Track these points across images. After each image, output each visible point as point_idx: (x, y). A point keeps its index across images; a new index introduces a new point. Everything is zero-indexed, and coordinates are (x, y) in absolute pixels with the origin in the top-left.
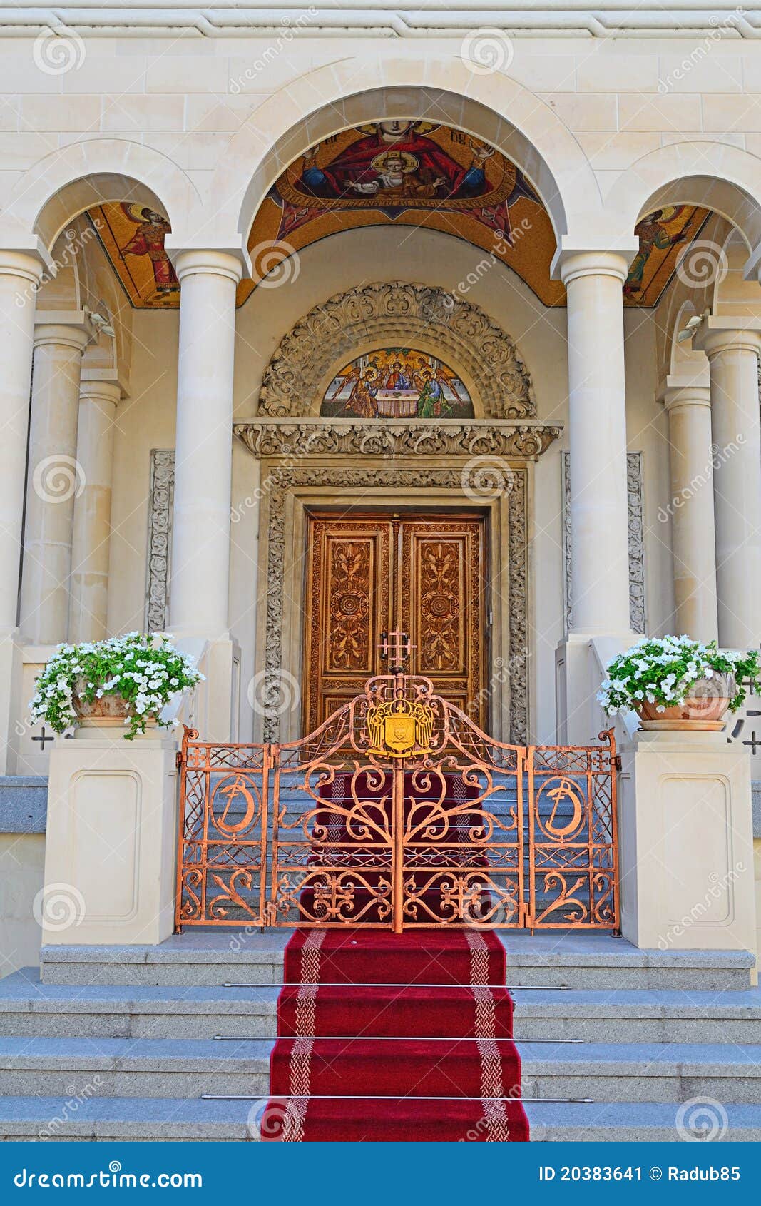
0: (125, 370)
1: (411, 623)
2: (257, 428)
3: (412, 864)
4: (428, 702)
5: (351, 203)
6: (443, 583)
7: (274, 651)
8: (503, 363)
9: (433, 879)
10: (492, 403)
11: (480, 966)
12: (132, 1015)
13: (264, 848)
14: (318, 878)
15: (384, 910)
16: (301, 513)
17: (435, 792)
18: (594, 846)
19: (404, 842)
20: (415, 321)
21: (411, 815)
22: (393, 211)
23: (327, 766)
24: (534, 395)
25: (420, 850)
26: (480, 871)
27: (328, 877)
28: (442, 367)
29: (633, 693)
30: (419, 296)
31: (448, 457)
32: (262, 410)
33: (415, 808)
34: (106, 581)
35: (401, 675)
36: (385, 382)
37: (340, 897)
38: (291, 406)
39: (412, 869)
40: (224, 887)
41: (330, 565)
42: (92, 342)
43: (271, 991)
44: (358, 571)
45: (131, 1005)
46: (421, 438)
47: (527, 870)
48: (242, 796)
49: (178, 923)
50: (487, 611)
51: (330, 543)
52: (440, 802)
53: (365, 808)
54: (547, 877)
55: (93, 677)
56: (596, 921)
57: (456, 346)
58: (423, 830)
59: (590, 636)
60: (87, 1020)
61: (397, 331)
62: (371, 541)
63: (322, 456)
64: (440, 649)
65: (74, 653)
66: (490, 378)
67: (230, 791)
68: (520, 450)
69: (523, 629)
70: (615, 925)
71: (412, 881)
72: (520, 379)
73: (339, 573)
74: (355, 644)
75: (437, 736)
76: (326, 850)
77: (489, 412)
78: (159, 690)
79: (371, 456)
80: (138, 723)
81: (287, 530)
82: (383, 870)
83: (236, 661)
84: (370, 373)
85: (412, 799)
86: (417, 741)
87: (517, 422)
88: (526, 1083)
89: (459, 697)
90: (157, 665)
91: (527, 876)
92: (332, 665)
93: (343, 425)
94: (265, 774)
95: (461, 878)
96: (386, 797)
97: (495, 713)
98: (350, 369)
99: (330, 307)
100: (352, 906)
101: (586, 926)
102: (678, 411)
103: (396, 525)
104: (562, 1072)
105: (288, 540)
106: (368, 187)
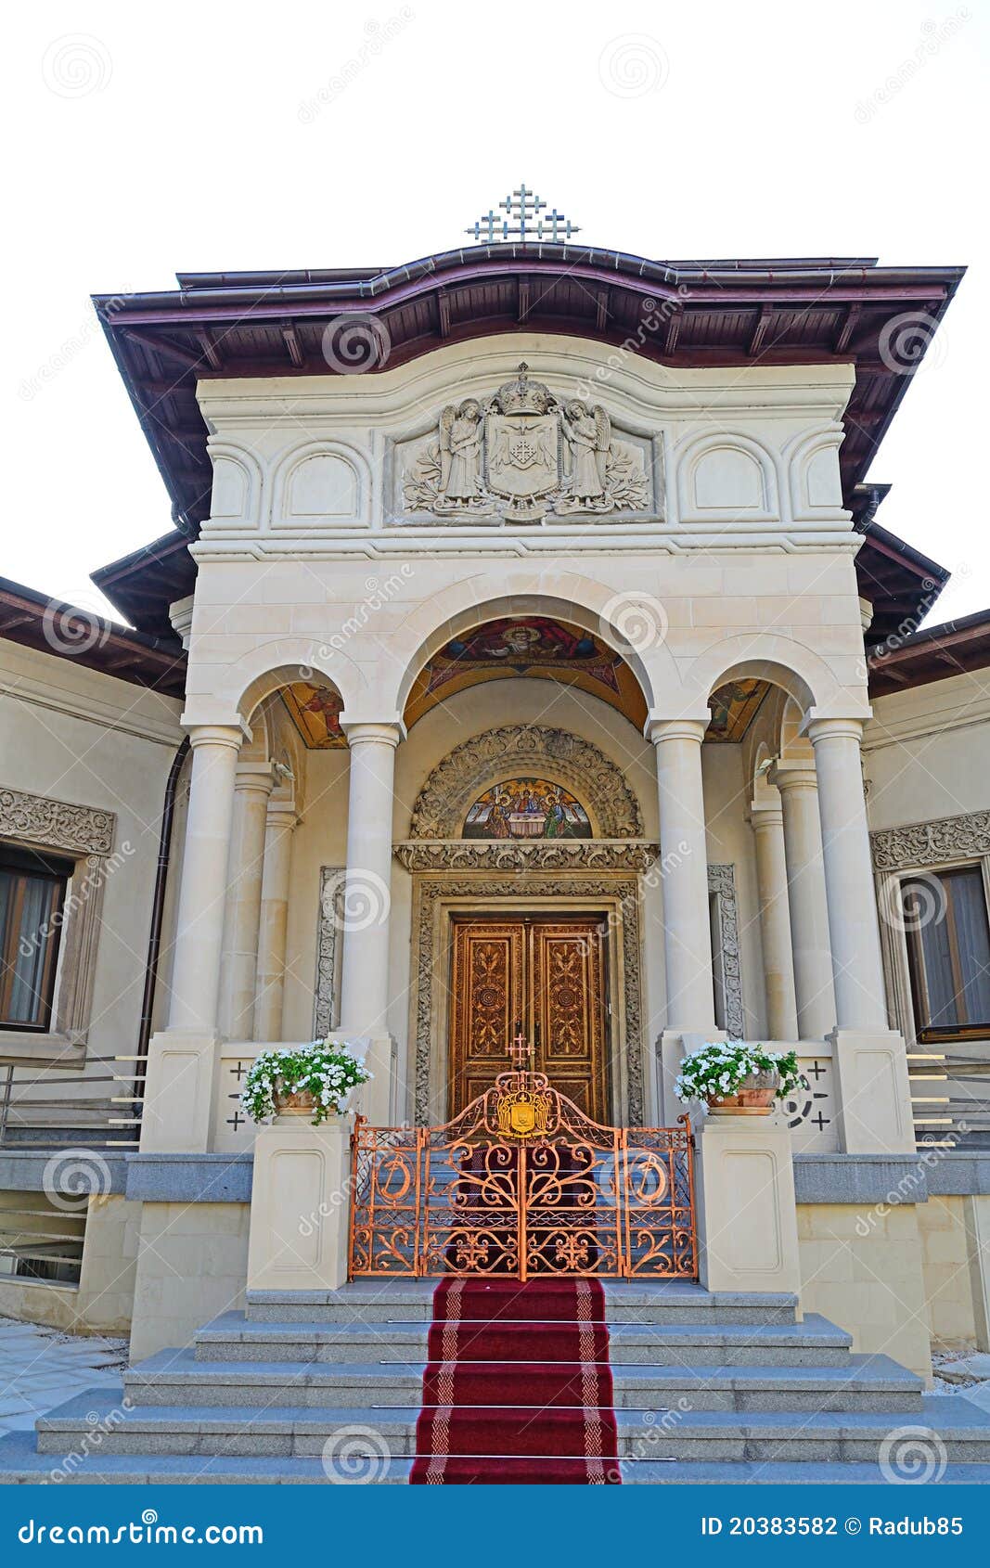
0: (300, 802)
1: (542, 1012)
2: (409, 848)
3: (533, 1225)
4: (544, 1093)
5: (487, 664)
6: (569, 977)
7: (424, 1040)
8: (615, 791)
9: (550, 1237)
10: (607, 823)
11: (584, 1306)
12: (318, 1344)
13: (417, 1212)
14: (461, 1236)
15: (511, 1262)
16: (446, 919)
17: (551, 1165)
18: (676, 1209)
19: (527, 1206)
20: (540, 756)
21: (532, 1184)
22: (521, 668)
23: (466, 1145)
24: (642, 818)
25: (539, 1213)
26: (587, 1230)
27: (468, 1235)
28: (565, 794)
29: (698, 1086)
30: (544, 736)
31: (569, 870)
32: (414, 833)
33: (535, 1178)
34: (282, 980)
35: (523, 1072)
36: (516, 807)
37: (478, 1251)
38: (438, 829)
39: (533, 1228)
40: (386, 1244)
41: (472, 962)
42: (276, 784)
43: (425, 1326)
44: (495, 968)
45: (317, 1336)
46: (547, 855)
47: (623, 1229)
48: (401, 1170)
49: (350, 1274)
50: (607, 1001)
51: (472, 944)
52: (555, 1174)
53: (497, 1179)
54: (640, 1234)
55: (289, 1076)
56: (679, 1271)
57: (575, 776)
58: (541, 1197)
59: (682, 1033)
60: (283, 1348)
61: (526, 764)
62: (507, 942)
63: (464, 870)
64: (567, 1035)
65: (274, 1058)
66: (604, 803)
67: (392, 1166)
68: (631, 864)
69: (637, 1018)
70: (694, 1274)
71: (533, 1239)
72: (629, 804)
73: (479, 969)
74: (494, 1033)
75: (551, 1121)
76: (467, 1213)
77: (605, 831)
78: (339, 1086)
79: (505, 870)
80: (322, 1112)
81: (435, 934)
82: (510, 1229)
83: (394, 1055)
84: (504, 800)
85: (533, 1171)
86: (536, 1125)
87: (628, 841)
88: (616, 1397)
89: (584, 1079)
90: (337, 1066)
91: (623, 1235)
92: (474, 1050)
93: (481, 845)
94: (419, 1152)
95: (572, 1236)
96: (513, 1170)
97: (615, 1093)
98: (487, 796)
99: (470, 746)
100: (487, 1259)
101: (671, 1275)
102: (762, 830)
103: (528, 928)
104: (644, 1387)
105: (436, 942)
106: (501, 652)
